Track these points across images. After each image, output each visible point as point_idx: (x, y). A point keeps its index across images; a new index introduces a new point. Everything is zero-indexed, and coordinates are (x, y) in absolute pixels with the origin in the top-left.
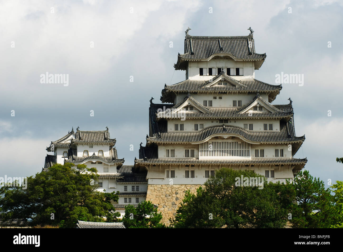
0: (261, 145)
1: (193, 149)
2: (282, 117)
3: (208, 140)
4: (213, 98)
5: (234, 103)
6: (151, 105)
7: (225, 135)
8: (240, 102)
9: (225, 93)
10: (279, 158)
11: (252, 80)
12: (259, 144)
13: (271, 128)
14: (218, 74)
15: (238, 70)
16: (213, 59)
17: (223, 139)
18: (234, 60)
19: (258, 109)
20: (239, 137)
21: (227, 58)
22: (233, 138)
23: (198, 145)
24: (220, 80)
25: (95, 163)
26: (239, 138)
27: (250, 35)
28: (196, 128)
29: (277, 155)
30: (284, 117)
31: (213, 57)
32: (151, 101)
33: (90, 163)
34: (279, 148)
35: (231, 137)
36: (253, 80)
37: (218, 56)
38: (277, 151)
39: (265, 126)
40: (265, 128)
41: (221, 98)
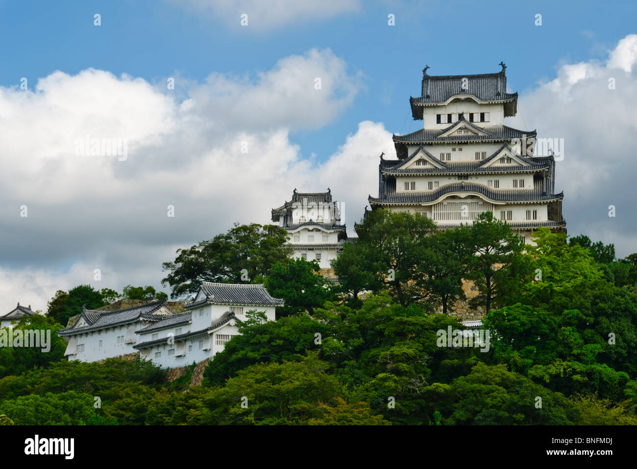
0: (507, 205)
1: (425, 212)
2: (535, 171)
3: (441, 200)
4: (451, 150)
5: (477, 154)
6: (381, 162)
7: (463, 194)
8: (484, 154)
9: (466, 144)
10: (532, 221)
11: (500, 127)
12: (504, 204)
13: (522, 184)
14: (459, 119)
15: (482, 115)
16: (452, 102)
17: (460, 198)
18: (477, 103)
19: (506, 161)
20: (478, 195)
21: (469, 100)
22: (472, 197)
23: (431, 206)
24: (459, 127)
25: (312, 230)
26: (478, 198)
27: (501, 72)
28: (430, 187)
29: (528, 217)
30: (538, 170)
31: (452, 99)
32: (381, 157)
33: (307, 231)
34: (532, 209)
35: (470, 196)
36: (502, 127)
37: (457, 98)
38: (528, 212)
39: (515, 182)
40: (515, 185)
41: (461, 150)
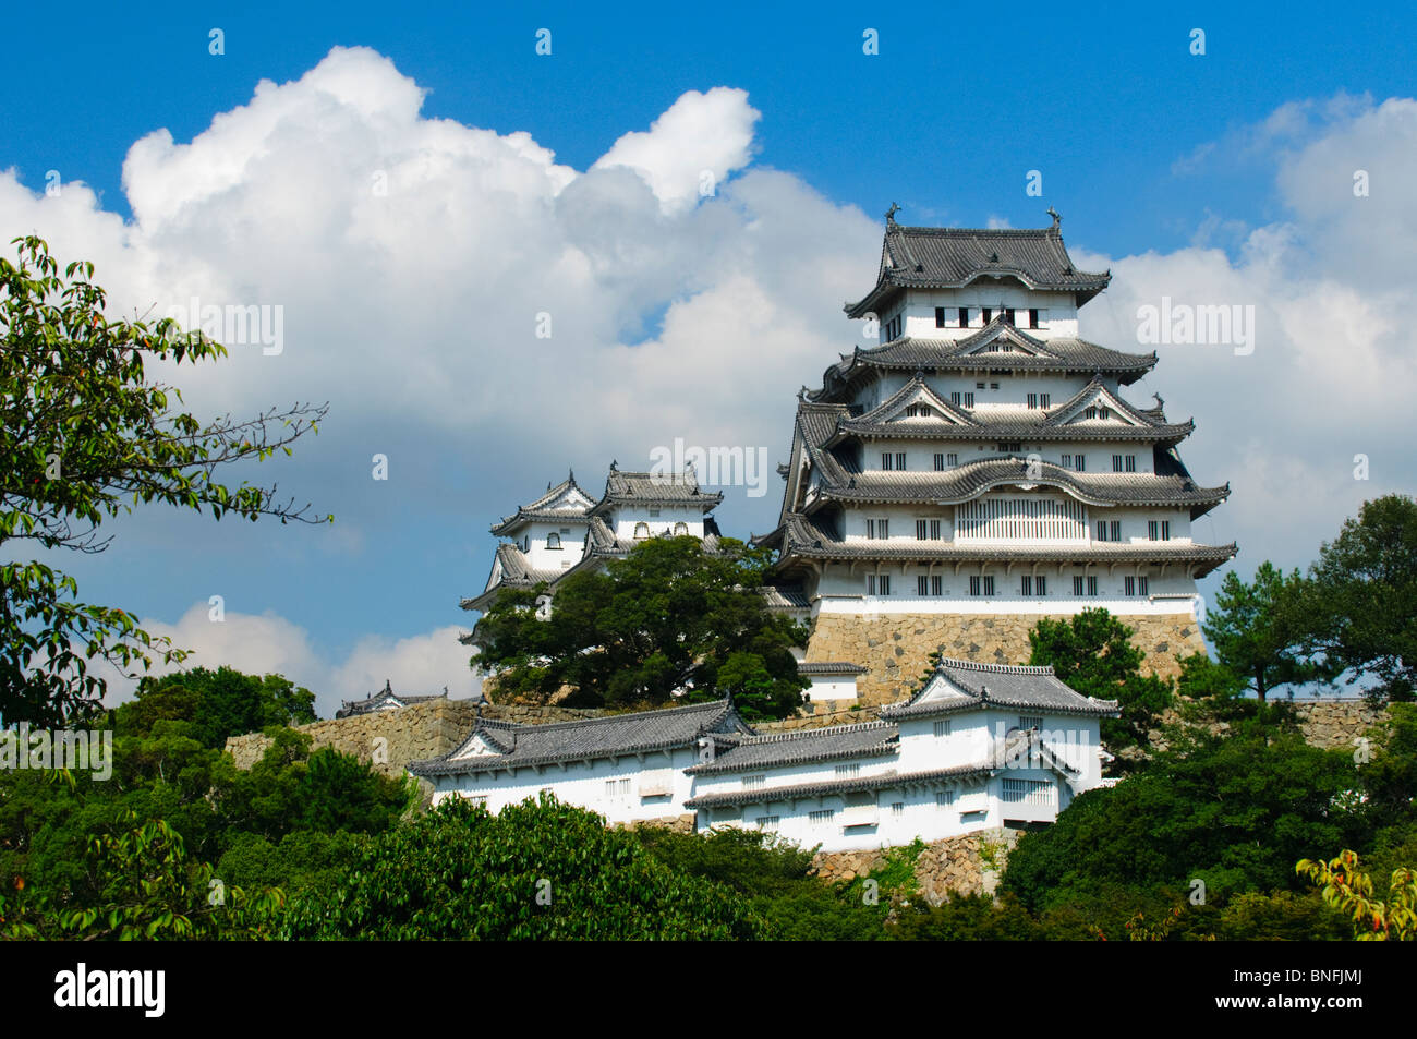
0: (1114, 508)
1: (940, 519)
3: (981, 493)
4: (976, 386)
5: (1031, 398)
7: (1026, 483)
8: (1044, 398)
9: (1007, 374)
10: (1160, 544)
11: (1071, 342)
12: (1111, 505)
13: (1131, 465)
15: (1033, 315)
16: (972, 282)
17: (1015, 491)
18: (1027, 287)
19: (1097, 414)
20: (1061, 486)
22: (1042, 490)
23: (953, 507)
24: (994, 338)
26: (1057, 491)
28: (939, 466)
29: (1153, 537)
31: (976, 277)
34: (1160, 518)
35: (1041, 486)
36: (1076, 342)
37: (986, 275)
38: (1152, 524)
39: (1116, 462)
40: (1117, 465)
41: (995, 386)
